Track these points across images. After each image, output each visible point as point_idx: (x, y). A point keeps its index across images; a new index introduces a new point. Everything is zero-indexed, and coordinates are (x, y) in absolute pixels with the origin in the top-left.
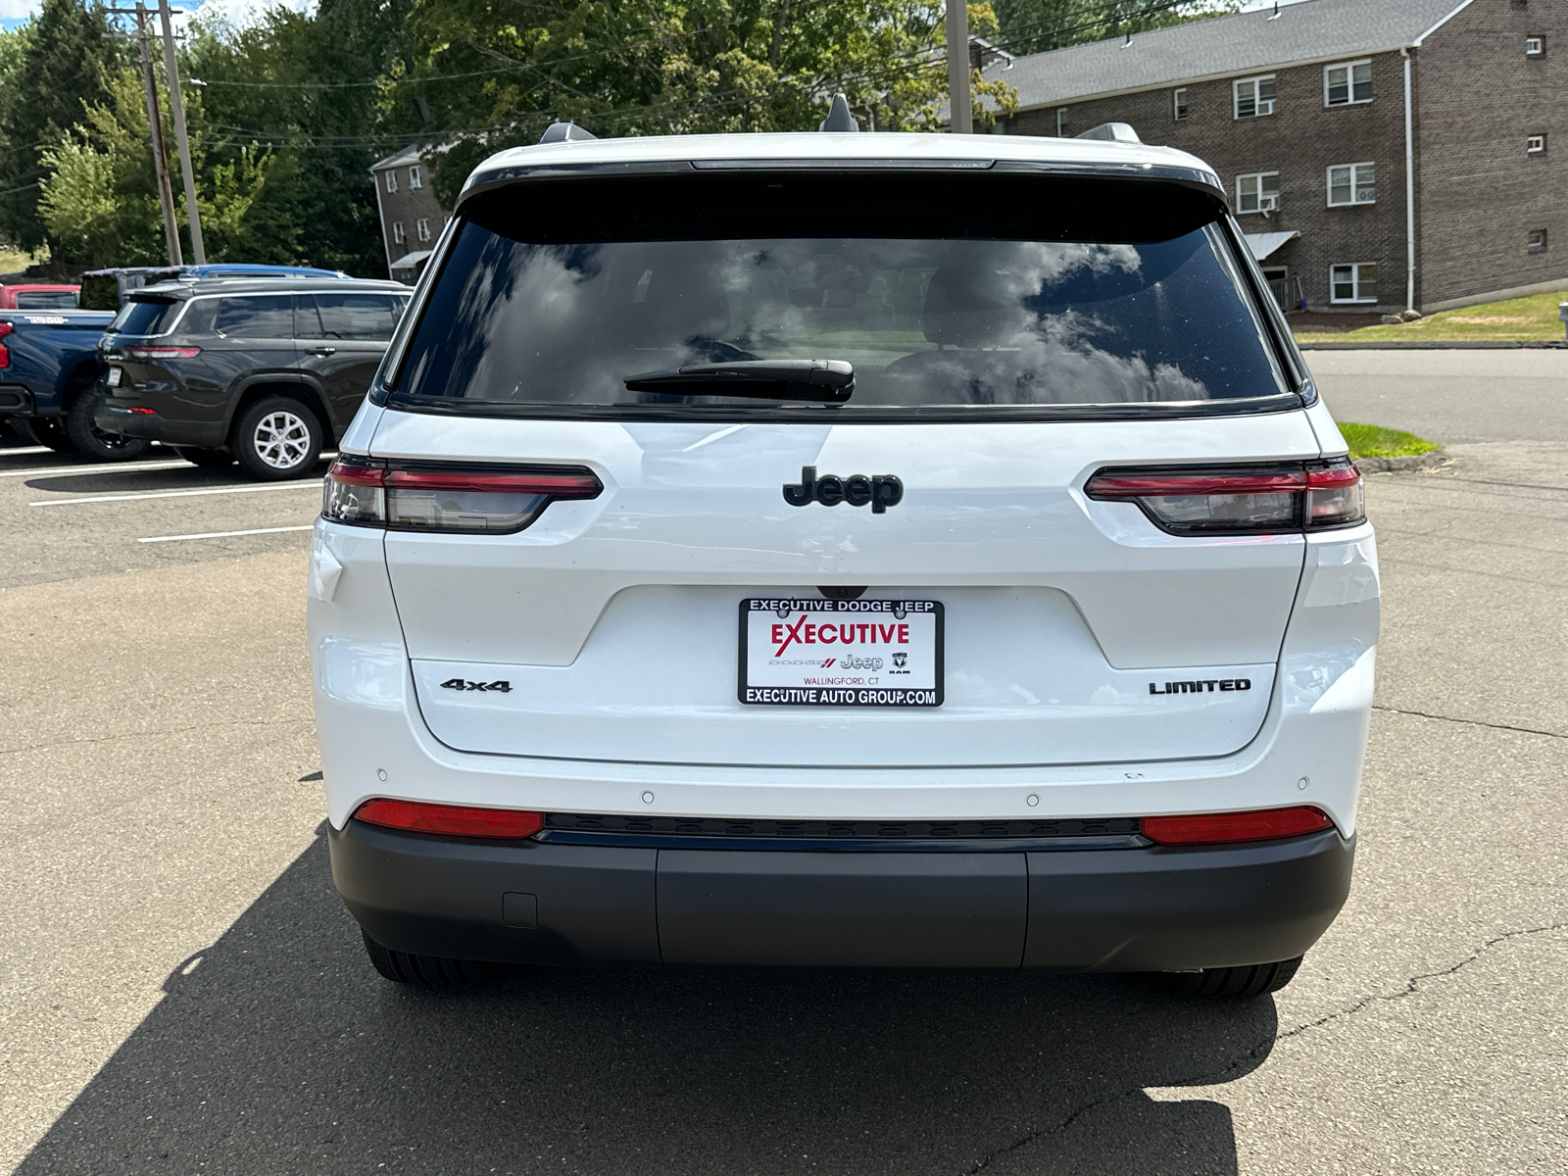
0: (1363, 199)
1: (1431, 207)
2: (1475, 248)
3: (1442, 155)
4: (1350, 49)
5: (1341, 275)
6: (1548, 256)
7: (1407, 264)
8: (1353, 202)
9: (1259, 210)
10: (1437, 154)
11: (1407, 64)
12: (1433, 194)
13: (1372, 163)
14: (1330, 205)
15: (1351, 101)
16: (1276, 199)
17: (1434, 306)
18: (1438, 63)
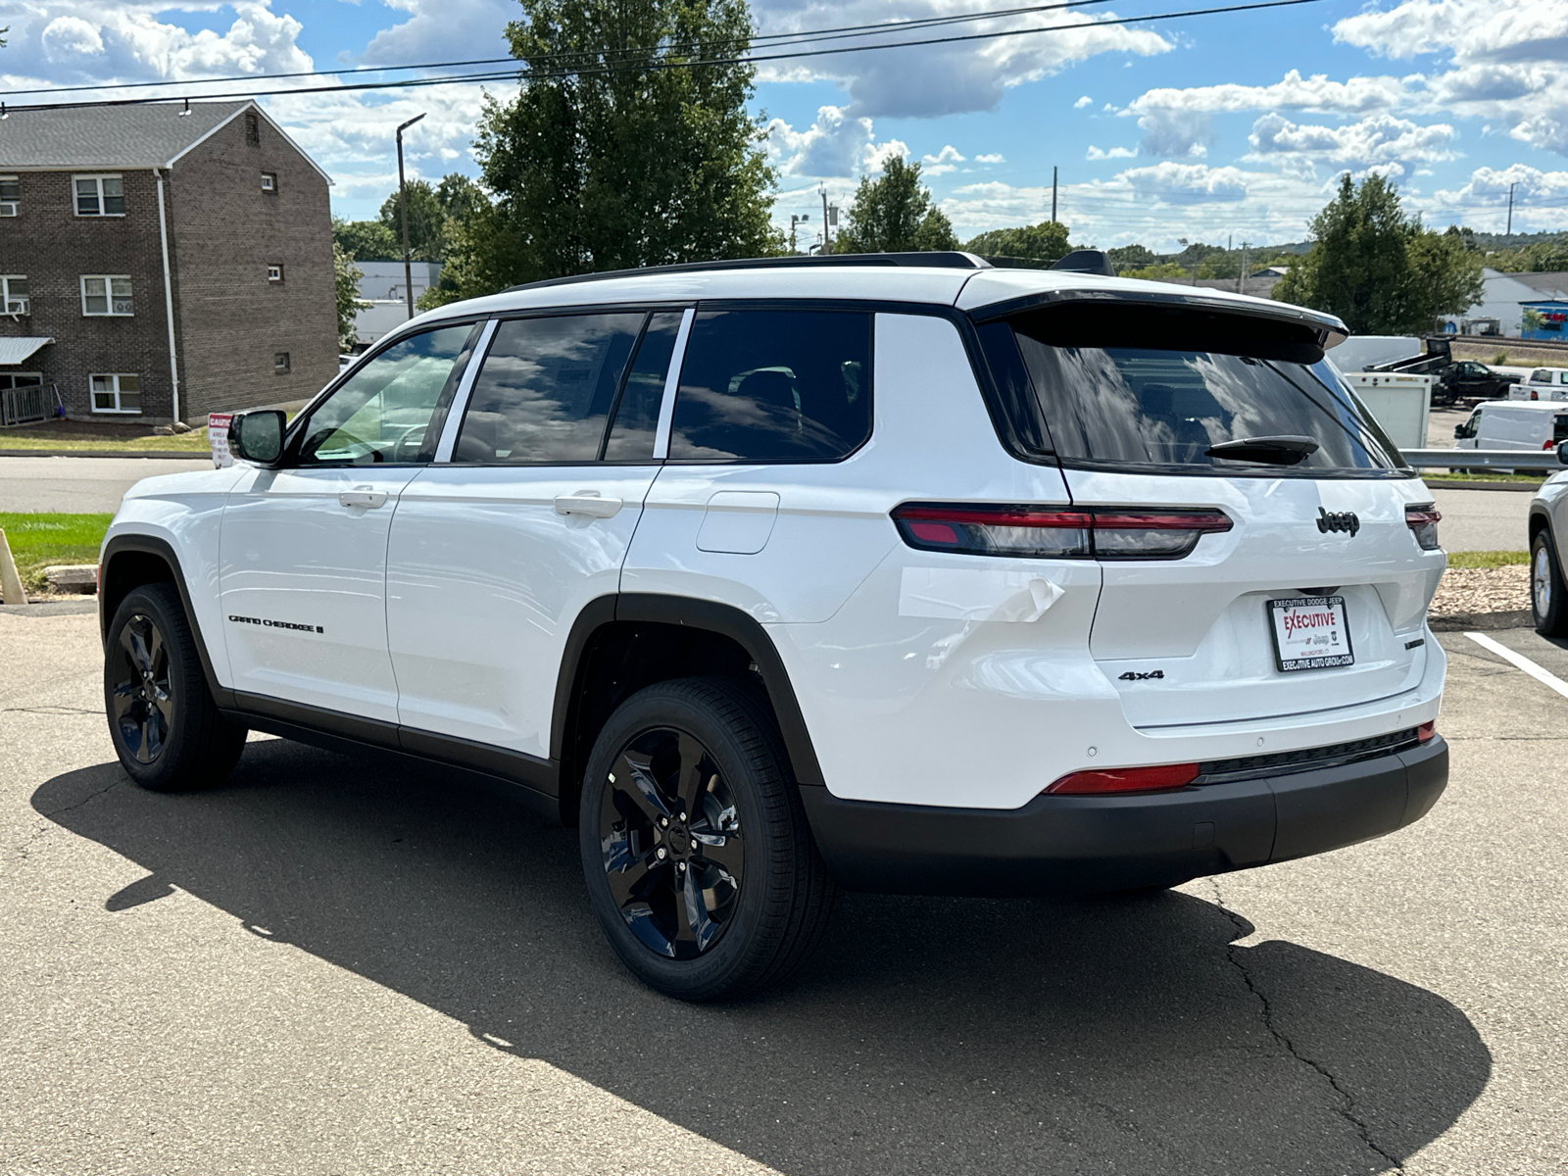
0: (120, 310)
1: (191, 324)
2: (232, 366)
3: (196, 275)
4: (99, 161)
5: (99, 384)
6: (290, 377)
7: (171, 378)
8: (110, 313)
9: (7, 312)
10: (192, 273)
11: (160, 184)
12: (191, 311)
13: (129, 277)
14: (85, 314)
15: (102, 213)
16: (25, 303)
17: (198, 420)
18: (187, 186)
